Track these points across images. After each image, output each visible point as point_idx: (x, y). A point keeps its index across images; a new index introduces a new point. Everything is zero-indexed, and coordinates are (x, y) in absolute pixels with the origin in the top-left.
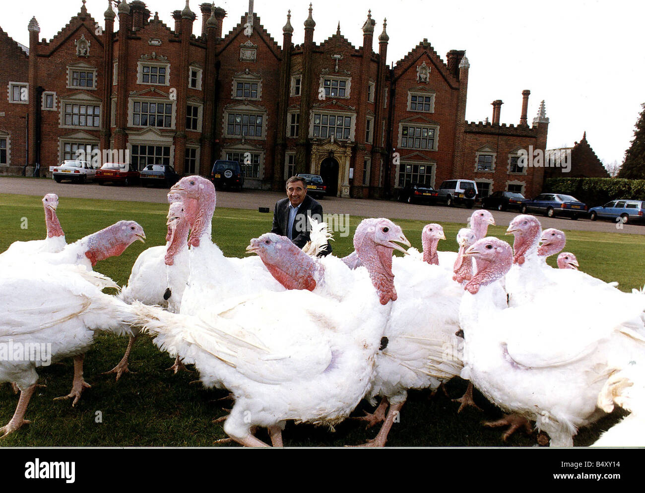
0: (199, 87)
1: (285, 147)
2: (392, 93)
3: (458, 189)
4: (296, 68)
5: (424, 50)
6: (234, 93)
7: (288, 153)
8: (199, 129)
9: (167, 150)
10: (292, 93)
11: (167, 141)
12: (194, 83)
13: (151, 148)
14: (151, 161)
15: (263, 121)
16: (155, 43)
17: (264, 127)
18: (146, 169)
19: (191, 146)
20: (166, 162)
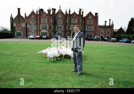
0: (52, 22)
1: (66, 32)
2: (85, 21)
3: (95, 38)
4: (68, 18)
5: (90, 14)
6: (58, 23)
7: (67, 33)
8: (52, 29)
9: (47, 33)
10: (67, 23)
11: (47, 32)
12: (51, 22)
13: (44, 33)
14: (44, 35)
15: (63, 27)
16: (44, 16)
17: (63, 28)
18: (43, 36)
19: (51, 32)
20: (47, 35)
